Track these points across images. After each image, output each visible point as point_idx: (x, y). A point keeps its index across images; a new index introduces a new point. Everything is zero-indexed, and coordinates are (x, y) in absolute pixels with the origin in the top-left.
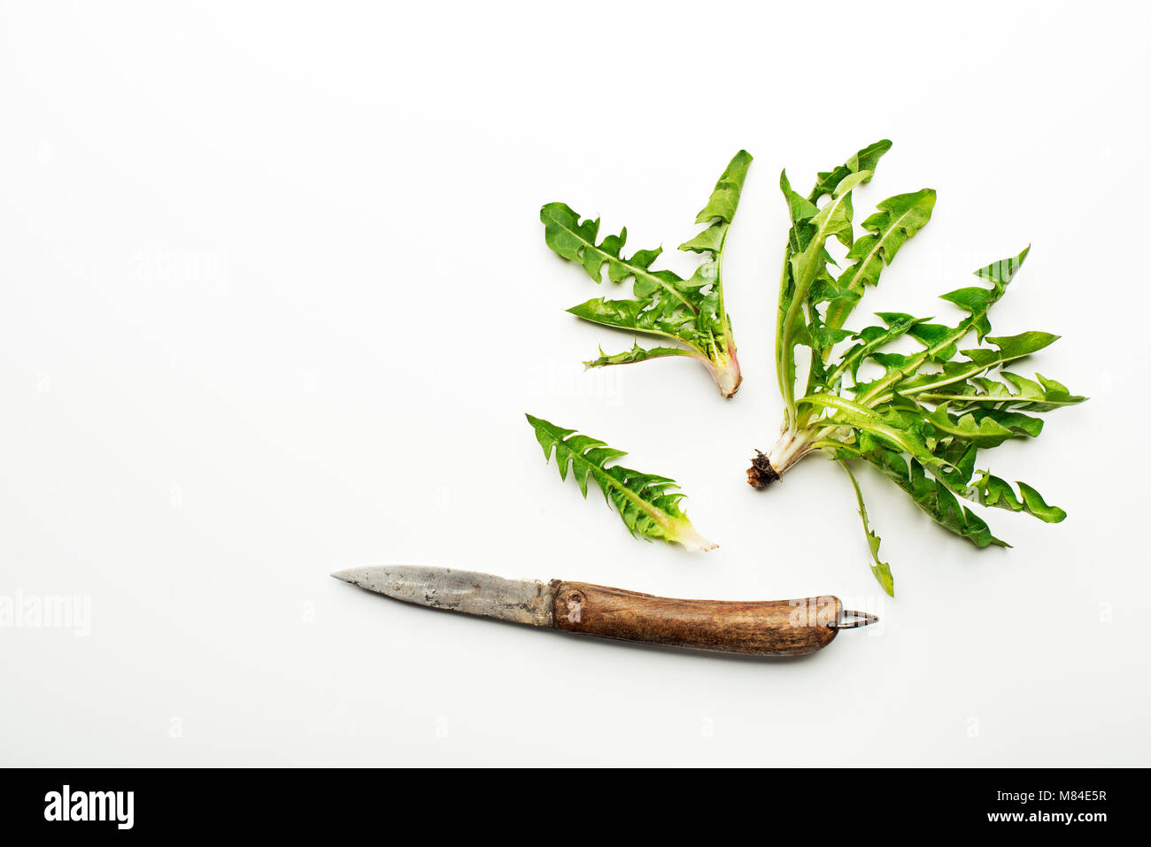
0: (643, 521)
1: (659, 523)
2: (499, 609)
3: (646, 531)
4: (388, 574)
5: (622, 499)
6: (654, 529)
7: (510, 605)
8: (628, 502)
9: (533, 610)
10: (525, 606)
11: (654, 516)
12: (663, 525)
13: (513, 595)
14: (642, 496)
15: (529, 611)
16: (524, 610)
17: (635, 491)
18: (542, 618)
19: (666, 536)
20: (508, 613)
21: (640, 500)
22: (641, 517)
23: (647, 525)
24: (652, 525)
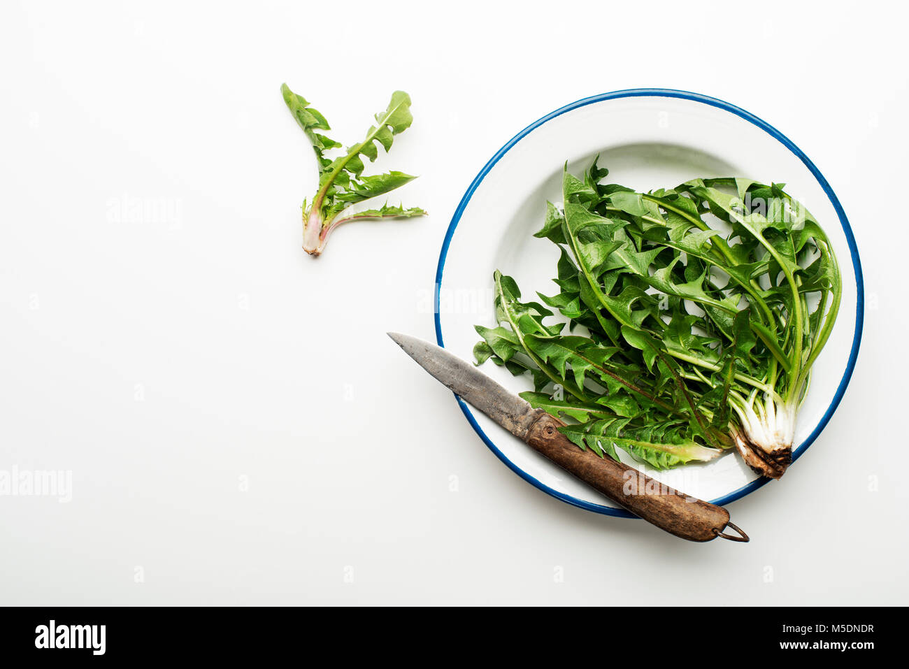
0: (662, 458)
1: (672, 453)
2: (493, 410)
3: (668, 464)
4: (427, 350)
5: (641, 450)
6: (672, 459)
7: (502, 411)
8: (645, 450)
9: (517, 422)
10: (512, 417)
11: (667, 451)
12: (675, 454)
13: (507, 406)
14: (652, 442)
15: (513, 421)
16: (510, 419)
17: (646, 440)
18: (519, 430)
19: (682, 460)
20: (497, 415)
21: (652, 444)
22: (658, 456)
23: (665, 459)
24: (668, 458)
